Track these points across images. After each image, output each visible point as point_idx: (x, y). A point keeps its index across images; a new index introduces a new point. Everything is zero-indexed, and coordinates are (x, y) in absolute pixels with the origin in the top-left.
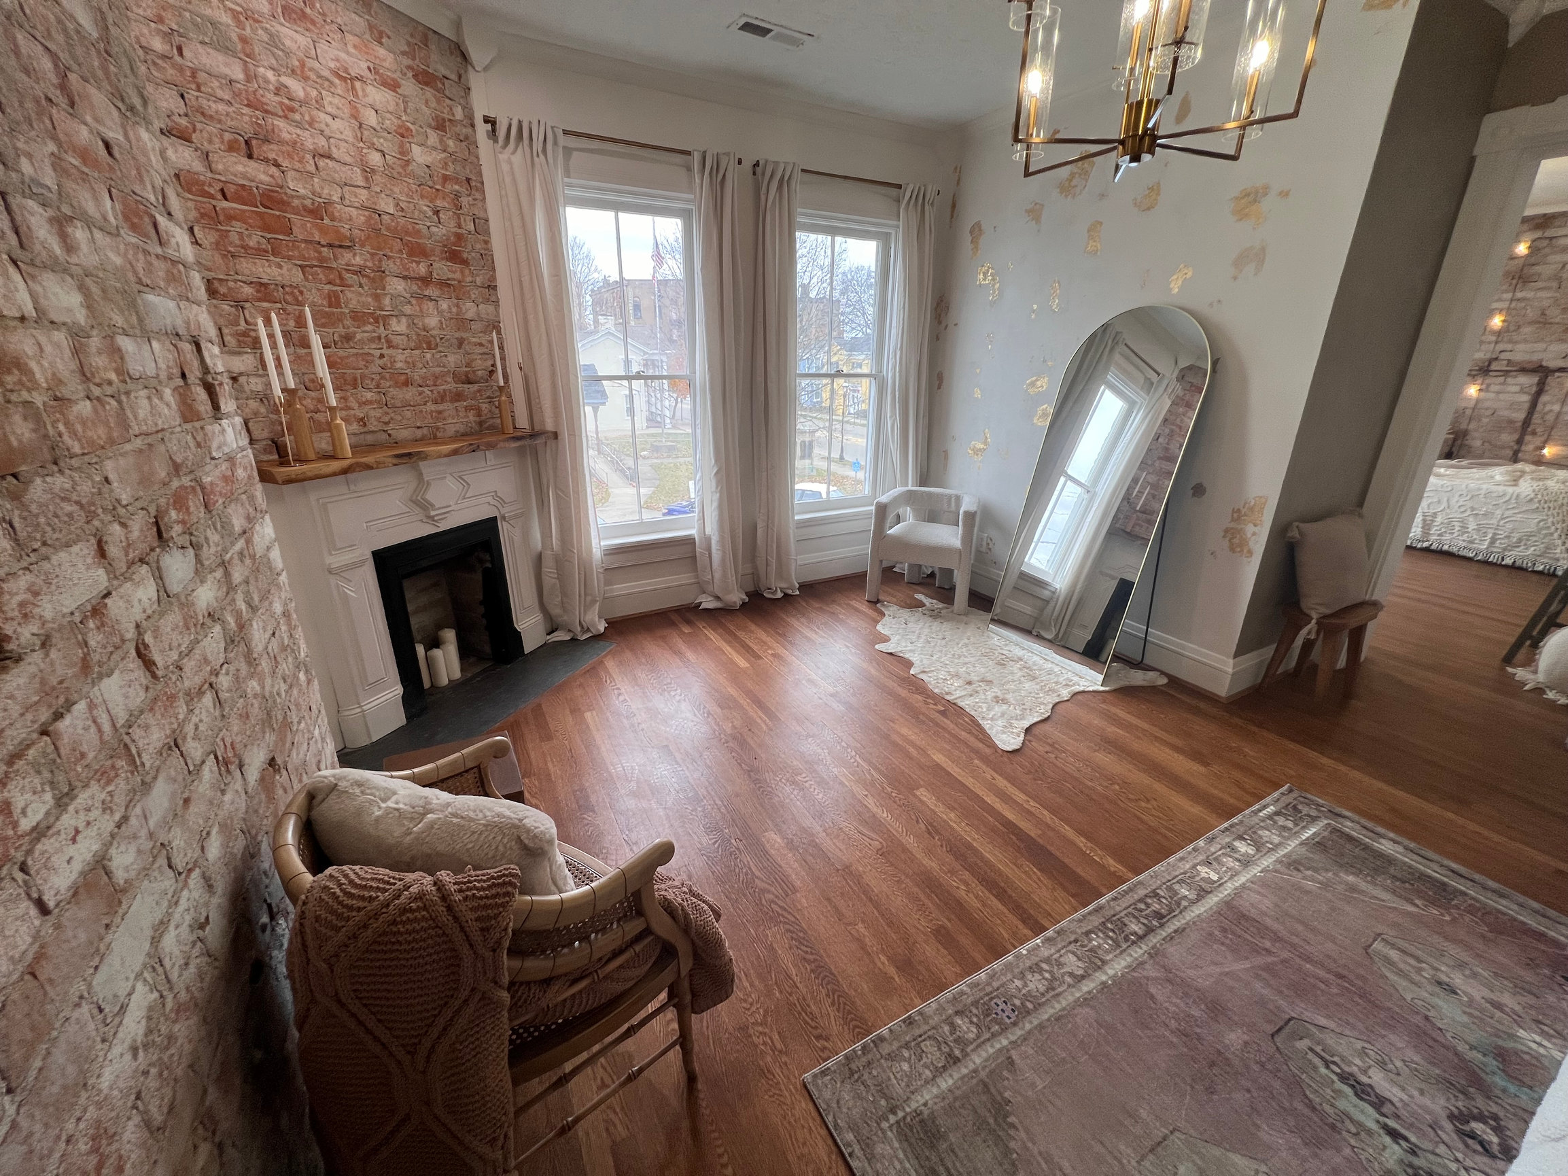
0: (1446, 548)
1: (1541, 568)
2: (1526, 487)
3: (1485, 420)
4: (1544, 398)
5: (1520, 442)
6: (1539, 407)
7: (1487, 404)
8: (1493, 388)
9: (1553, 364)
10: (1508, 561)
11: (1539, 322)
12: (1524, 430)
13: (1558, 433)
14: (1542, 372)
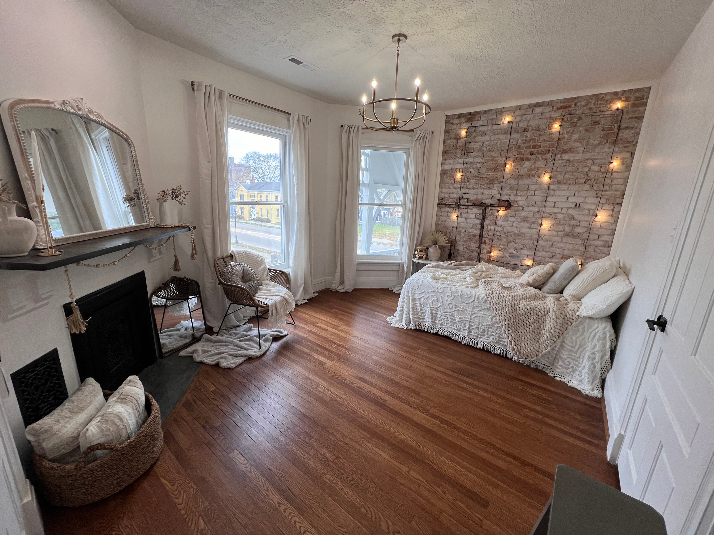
0: (446, 334)
1: (498, 352)
2: (481, 291)
3: (463, 235)
4: (487, 222)
5: (480, 247)
6: (485, 227)
7: (463, 225)
8: (464, 215)
9: (488, 201)
10: (480, 346)
12: (481, 241)
13: (495, 243)
14: (481, 205)
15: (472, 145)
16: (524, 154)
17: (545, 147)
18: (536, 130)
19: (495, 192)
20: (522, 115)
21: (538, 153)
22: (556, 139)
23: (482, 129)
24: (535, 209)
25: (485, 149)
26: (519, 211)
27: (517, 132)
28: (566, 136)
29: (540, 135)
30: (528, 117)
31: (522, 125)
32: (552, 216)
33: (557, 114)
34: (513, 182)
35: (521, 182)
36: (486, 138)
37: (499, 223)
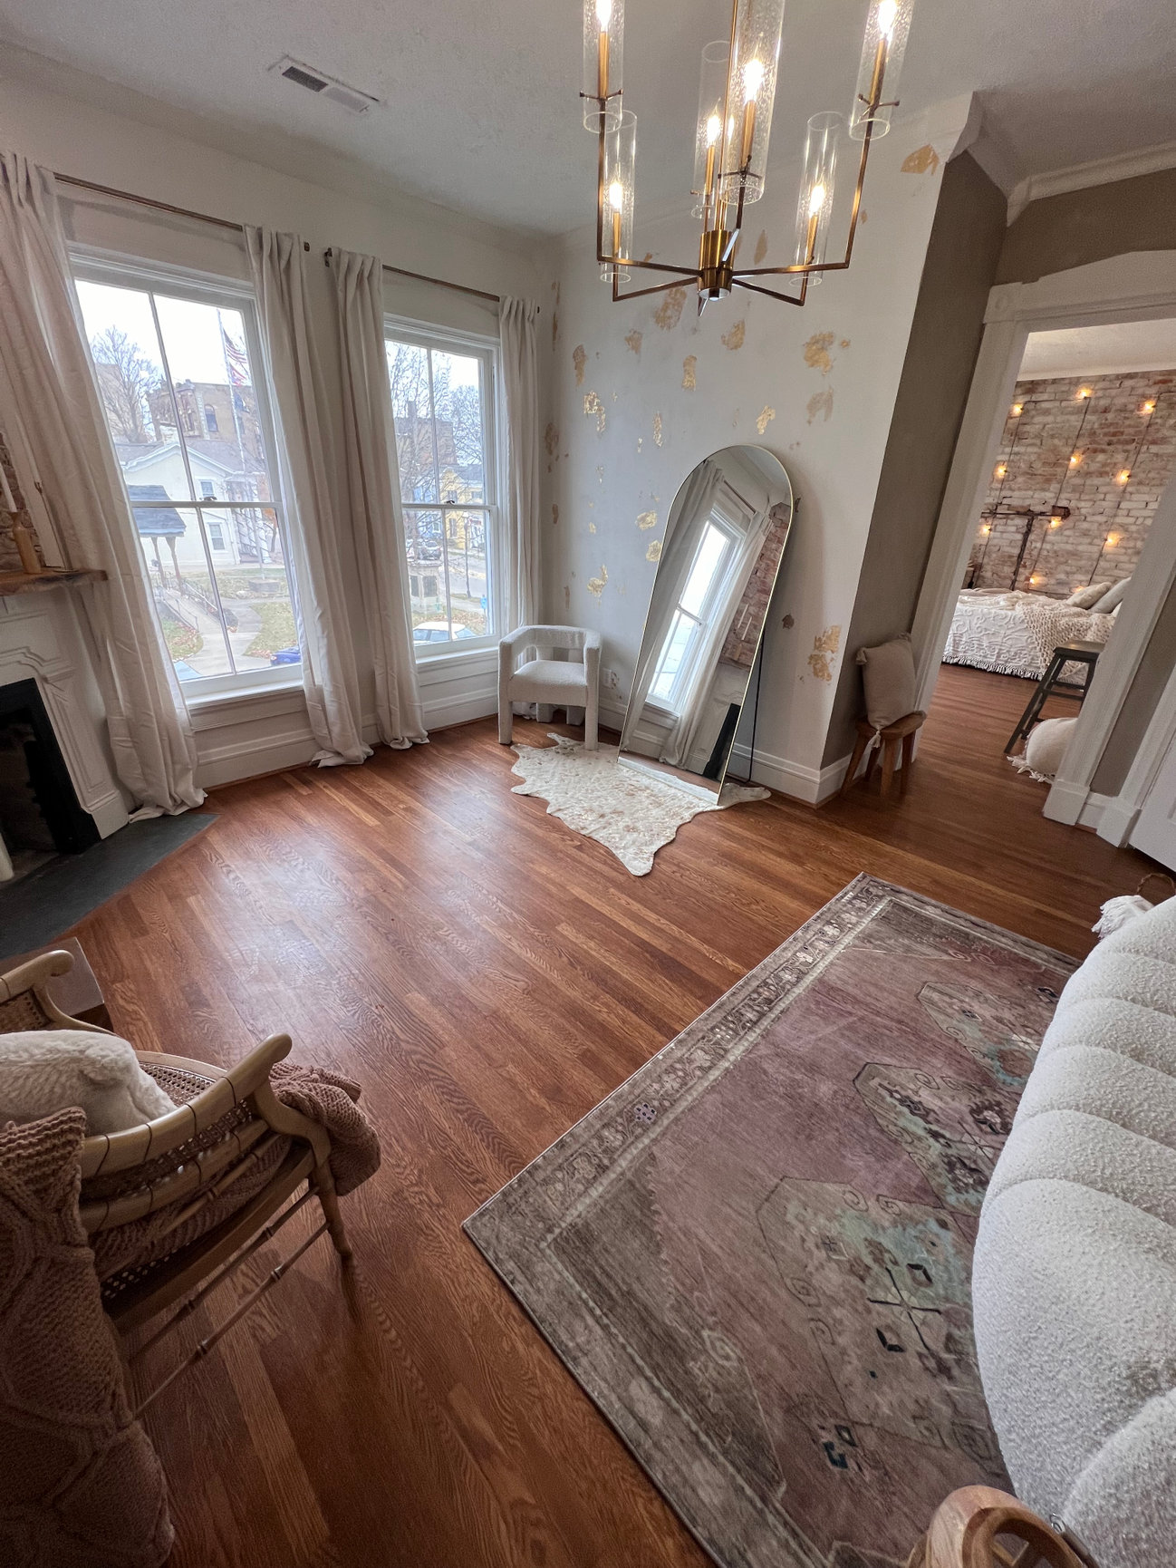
0: (969, 662)
1: (1028, 675)
2: (1019, 610)
3: (994, 555)
4: (1031, 537)
5: (1016, 573)
6: (1028, 544)
7: (995, 541)
8: (1000, 528)
9: (1037, 509)
10: (1008, 671)
11: (1028, 473)
12: (1019, 563)
13: (1039, 566)
14: (1030, 515)
15: (1027, 428)
16: (1099, 444)
17: (1129, 434)
18: (1121, 411)
19: (1049, 496)
20: (1105, 389)
21: (1119, 442)
22: (1145, 425)
23: (1044, 405)
24: (1101, 519)
25: (1045, 434)
26: (1078, 520)
27: (1094, 412)
28: (1159, 421)
29: (1126, 418)
30: (1114, 392)
31: (1103, 403)
32: (1124, 527)
33: (1153, 391)
34: (1078, 481)
35: (1089, 482)
36: (1050, 419)
37: (1049, 538)
